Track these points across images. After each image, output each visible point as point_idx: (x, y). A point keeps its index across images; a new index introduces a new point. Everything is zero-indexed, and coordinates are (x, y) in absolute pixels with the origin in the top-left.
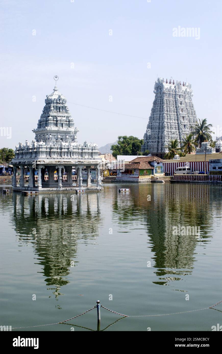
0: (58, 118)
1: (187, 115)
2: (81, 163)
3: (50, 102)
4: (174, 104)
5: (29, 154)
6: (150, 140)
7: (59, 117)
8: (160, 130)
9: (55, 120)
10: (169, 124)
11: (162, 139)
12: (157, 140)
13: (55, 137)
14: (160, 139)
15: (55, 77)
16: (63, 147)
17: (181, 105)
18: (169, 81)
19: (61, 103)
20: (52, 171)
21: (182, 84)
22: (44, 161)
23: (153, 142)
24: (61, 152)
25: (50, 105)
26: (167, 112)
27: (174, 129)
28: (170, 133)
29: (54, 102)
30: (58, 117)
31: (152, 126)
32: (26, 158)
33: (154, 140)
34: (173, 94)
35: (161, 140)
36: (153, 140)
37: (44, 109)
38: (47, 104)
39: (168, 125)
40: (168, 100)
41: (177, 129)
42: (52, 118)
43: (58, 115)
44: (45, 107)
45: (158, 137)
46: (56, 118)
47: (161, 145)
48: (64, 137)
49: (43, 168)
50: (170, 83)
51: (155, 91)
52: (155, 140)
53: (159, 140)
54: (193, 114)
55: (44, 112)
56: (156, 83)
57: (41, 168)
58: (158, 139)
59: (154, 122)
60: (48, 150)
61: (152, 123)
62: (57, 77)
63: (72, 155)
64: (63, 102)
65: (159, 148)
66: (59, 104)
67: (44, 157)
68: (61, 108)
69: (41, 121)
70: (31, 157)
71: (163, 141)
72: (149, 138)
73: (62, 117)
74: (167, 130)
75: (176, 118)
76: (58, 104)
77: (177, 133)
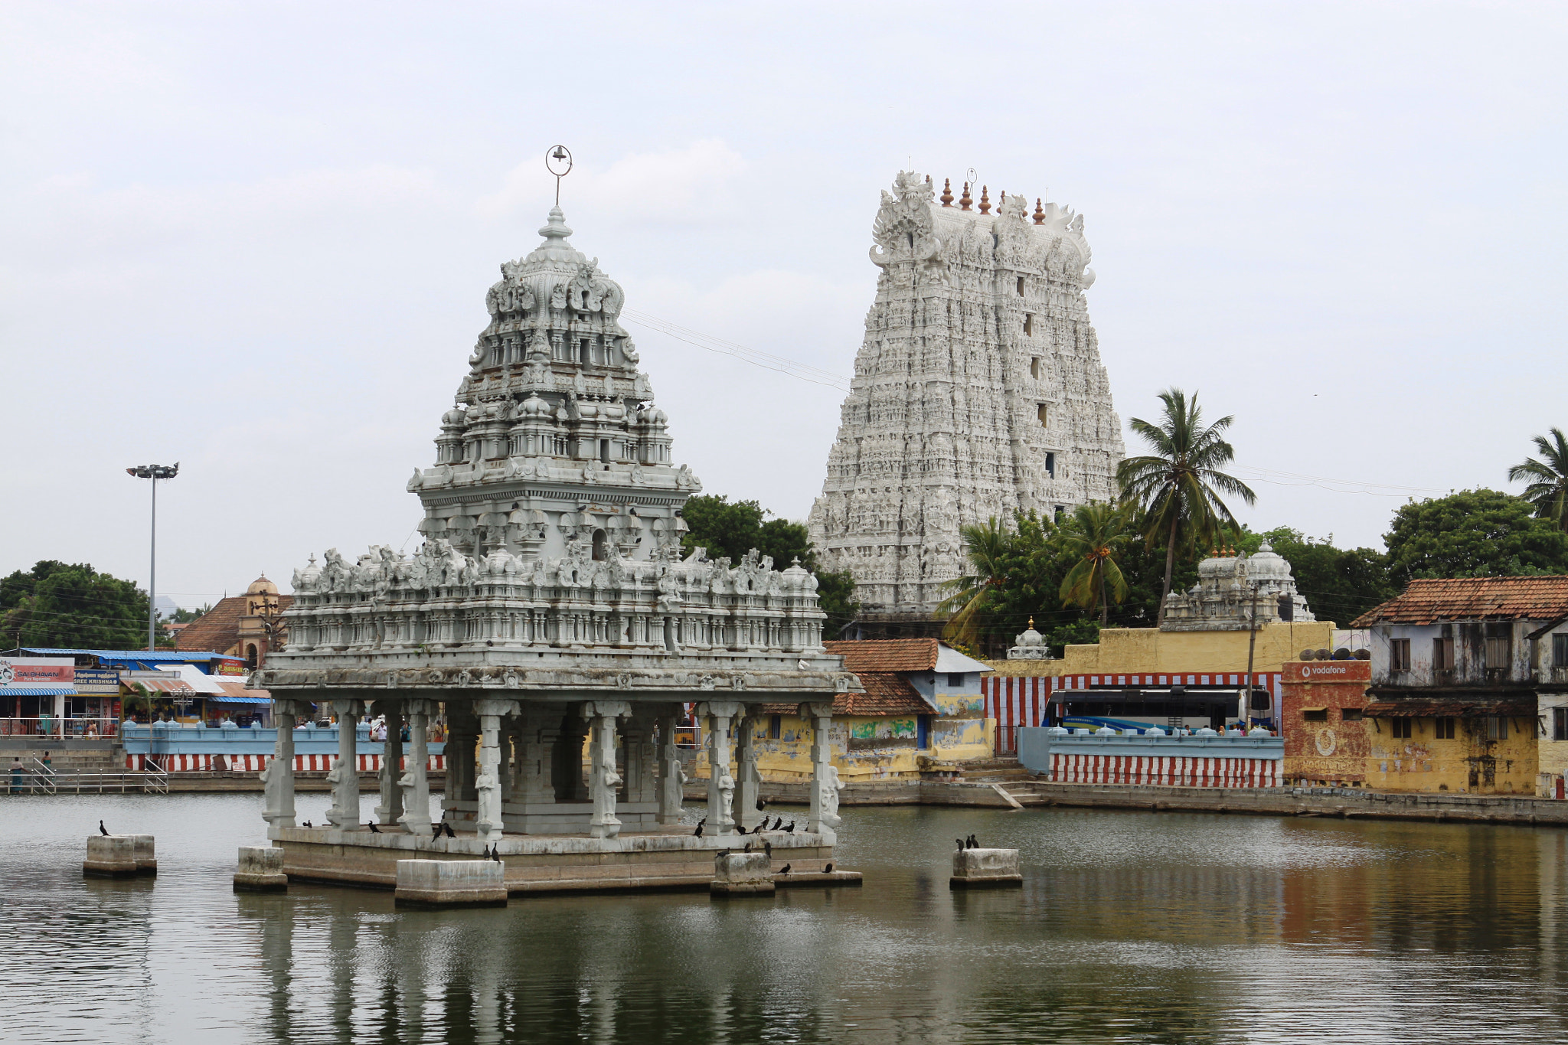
0: (579, 403)
1: (1063, 395)
2: (732, 684)
3: (527, 305)
4: (991, 328)
5: (407, 624)
6: (853, 542)
7: (585, 403)
8: (908, 482)
9: (562, 415)
10: (962, 445)
11: (922, 533)
12: (894, 539)
13: (565, 521)
14: (910, 534)
15: (552, 153)
16: (626, 586)
17: (1029, 334)
18: (957, 195)
19: (592, 314)
20: (539, 733)
21: (1031, 210)
22: (522, 674)
23: (865, 549)
24: (613, 616)
25: (525, 325)
26: (952, 373)
27: (991, 473)
28: (966, 500)
29: (555, 304)
30: (579, 397)
31: (859, 457)
32: (385, 649)
33: (875, 542)
34: (983, 270)
35: (916, 539)
36: (865, 541)
37: (481, 352)
38: (500, 317)
39: (956, 451)
40: (954, 307)
41: (1008, 474)
42: (546, 406)
43: (581, 390)
44: (485, 339)
45: (901, 524)
46: (569, 407)
47: (918, 571)
48: (612, 523)
49: (509, 714)
50: (966, 204)
51: (879, 250)
52: (882, 540)
53: (907, 540)
54: (1095, 386)
55: (479, 368)
56: (887, 206)
57: (501, 717)
58: (901, 535)
59: (873, 432)
60: (541, 603)
61: (858, 440)
62: (564, 152)
63: (674, 633)
64: (606, 310)
65: (903, 590)
66: (582, 317)
67: (519, 648)
68: (593, 341)
69: (460, 420)
70: (415, 646)
71: (932, 545)
72: (842, 529)
73: (602, 398)
74: (953, 482)
75: (1002, 413)
76: (576, 317)
77: (1007, 499)
